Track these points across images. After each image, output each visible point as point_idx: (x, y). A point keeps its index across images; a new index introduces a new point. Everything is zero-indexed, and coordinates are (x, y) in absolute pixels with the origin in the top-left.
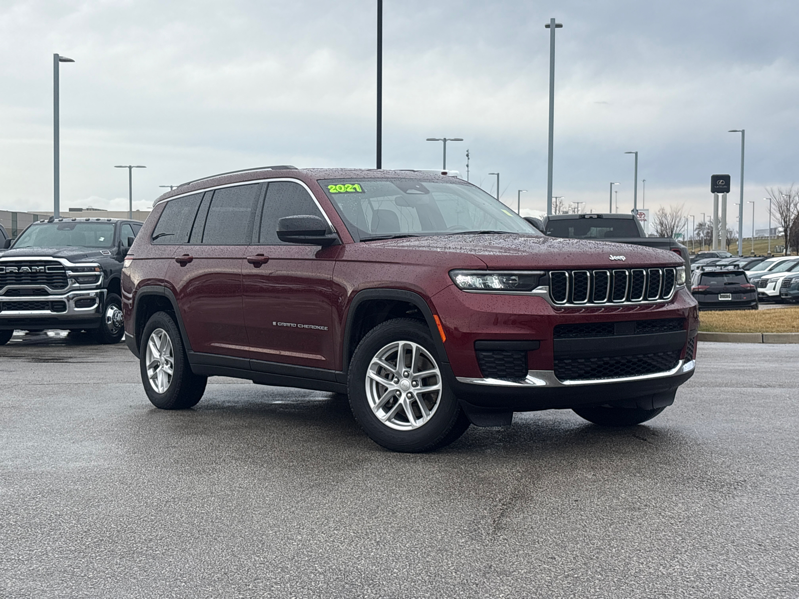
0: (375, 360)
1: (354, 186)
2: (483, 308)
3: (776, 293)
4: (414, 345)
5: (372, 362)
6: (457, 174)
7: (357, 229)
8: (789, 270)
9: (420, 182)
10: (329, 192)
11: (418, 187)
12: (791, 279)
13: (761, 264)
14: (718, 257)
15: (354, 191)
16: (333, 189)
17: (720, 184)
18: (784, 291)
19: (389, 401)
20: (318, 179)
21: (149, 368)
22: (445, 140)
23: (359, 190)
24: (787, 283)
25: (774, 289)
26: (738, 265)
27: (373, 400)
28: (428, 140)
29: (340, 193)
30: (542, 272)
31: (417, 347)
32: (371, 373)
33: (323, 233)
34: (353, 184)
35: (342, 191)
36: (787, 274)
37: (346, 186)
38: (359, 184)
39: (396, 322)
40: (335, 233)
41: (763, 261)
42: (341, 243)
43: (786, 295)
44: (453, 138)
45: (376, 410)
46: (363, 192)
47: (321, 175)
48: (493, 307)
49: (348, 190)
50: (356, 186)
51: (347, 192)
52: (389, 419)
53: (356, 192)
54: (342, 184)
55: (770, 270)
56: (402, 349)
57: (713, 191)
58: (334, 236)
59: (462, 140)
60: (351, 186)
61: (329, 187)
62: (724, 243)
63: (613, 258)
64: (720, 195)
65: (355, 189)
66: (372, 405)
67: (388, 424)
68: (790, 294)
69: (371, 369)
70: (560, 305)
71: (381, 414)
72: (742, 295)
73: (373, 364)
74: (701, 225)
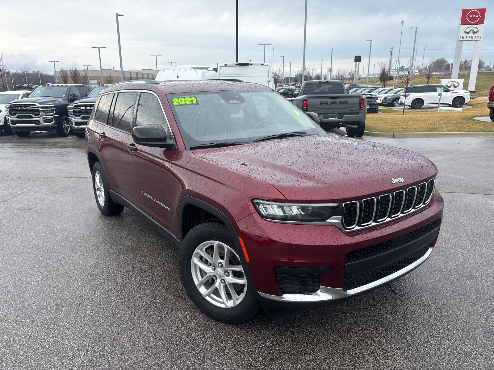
0: (197, 250)
1: (192, 99)
2: (282, 238)
3: (381, 102)
4: (226, 246)
5: (195, 252)
6: (268, 64)
7: (189, 136)
8: (386, 93)
9: (239, 93)
10: (173, 105)
11: (237, 97)
12: (388, 97)
13: (375, 91)
14: (359, 87)
15: (191, 103)
16: (176, 102)
17: (358, 59)
18: (384, 101)
19: (208, 280)
20: (167, 93)
21: (98, 190)
22: (265, 45)
23: (195, 102)
24: (385, 99)
25: (380, 100)
26: (372, 94)
27: (197, 279)
28: (259, 45)
29: (180, 105)
30: (336, 204)
31: (228, 248)
32: (195, 260)
33: (164, 139)
34: (191, 97)
35: (182, 103)
36: (386, 95)
37: (186, 99)
38: (195, 97)
39: (212, 226)
40: (173, 139)
41: (376, 89)
42: (177, 148)
43: (385, 103)
44: (268, 44)
45: (199, 287)
46: (198, 103)
47: (170, 90)
48: (291, 238)
49: (187, 102)
50: (193, 99)
51: (186, 104)
52: (209, 295)
53: (193, 104)
54: (183, 98)
55: (379, 93)
56: (217, 247)
57: (355, 62)
58: (172, 142)
59: (271, 45)
60: (189, 99)
61: (174, 100)
62: (358, 79)
63: (394, 181)
64: (357, 63)
65: (192, 101)
66: (196, 282)
67: (208, 298)
68: (387, 103)
69: (194, 257)
70: (350, 230)
71: (203, 290)
72: (373, 106)
73: (195, 253)
74: (350, 73)
